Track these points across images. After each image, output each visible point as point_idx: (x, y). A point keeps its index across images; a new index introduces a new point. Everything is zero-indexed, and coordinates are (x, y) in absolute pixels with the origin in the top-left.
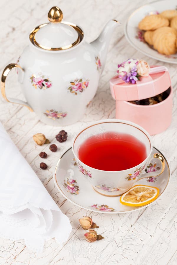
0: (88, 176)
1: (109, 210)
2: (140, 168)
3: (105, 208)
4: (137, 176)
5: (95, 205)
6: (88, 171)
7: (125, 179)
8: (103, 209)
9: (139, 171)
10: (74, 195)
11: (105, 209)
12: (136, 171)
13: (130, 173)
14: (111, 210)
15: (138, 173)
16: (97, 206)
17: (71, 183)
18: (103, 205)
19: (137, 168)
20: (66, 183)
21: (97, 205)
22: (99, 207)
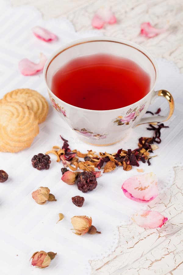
0: (62, 114)
2: (135, 109)
4: (132, 120)
6: (62, 107)
7: (113, 123)
9: (134, 112)
12: (130, 113)
13: (120, 115)
15: (132, 115)
19: (131, 109)
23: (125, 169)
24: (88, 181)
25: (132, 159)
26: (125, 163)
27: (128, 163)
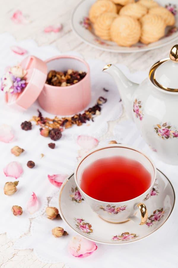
23: (78, 125)
24: (57, 133)
25: (82, 119)
26: (77, 122)
27: (80, 121)
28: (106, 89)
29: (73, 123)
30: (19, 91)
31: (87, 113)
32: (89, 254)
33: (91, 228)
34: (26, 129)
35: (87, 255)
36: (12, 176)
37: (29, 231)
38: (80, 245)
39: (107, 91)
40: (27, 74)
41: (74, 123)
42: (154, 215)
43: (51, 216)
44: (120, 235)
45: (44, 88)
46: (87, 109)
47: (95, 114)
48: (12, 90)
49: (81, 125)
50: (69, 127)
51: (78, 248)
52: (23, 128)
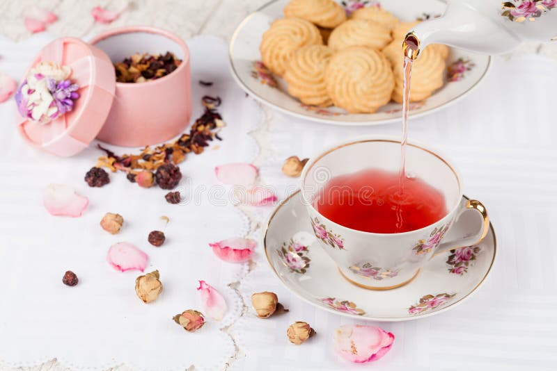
1: (354, 312)
2: (442, 228)
3: (349, 308)
4: (435, 245)
5: (331, 300)
6: (337, 236)
7: (411, 251)
8: (343, 309)
9: (439, 233)
10: (295, 272)
11: (347, 309)
12: (434, 235)
13: (421, 238)
14: (358, 313)
15: (437, 238)
16: (334, 302)
17: (297, 250)
18: (347, 302)
19: (436, 229)
20: (286, 248)
21: (334, 299)
22: (337, 303)
23: (197, 153)
25: (197, 141)
26: (194, 147)
27: (197, 145)
28: (206, 81)
29: (184, 152)
30: (69, 109)
31: (201, 128)
32: (387, 349)
33: (357, 308)
34: (100, 183)
35: (383, 352)
36: (134, 268)
37: (237, 350)
38: (352, 342)
39: (208, 84)
40: (72, 71)
41: (187, 150)
42: (455, 255)
43: (268, 308)
44: (419, 303)
45: (117, 92)
46: (192, 122)
47: (214, 126)
48: (54, 110)
49: (202, 150)
50: (182, 159)
51: (352, 350)
52: (93, 184)
